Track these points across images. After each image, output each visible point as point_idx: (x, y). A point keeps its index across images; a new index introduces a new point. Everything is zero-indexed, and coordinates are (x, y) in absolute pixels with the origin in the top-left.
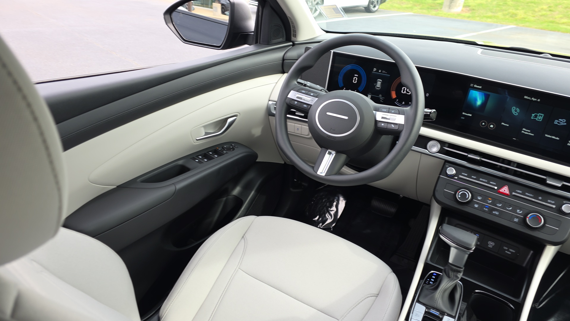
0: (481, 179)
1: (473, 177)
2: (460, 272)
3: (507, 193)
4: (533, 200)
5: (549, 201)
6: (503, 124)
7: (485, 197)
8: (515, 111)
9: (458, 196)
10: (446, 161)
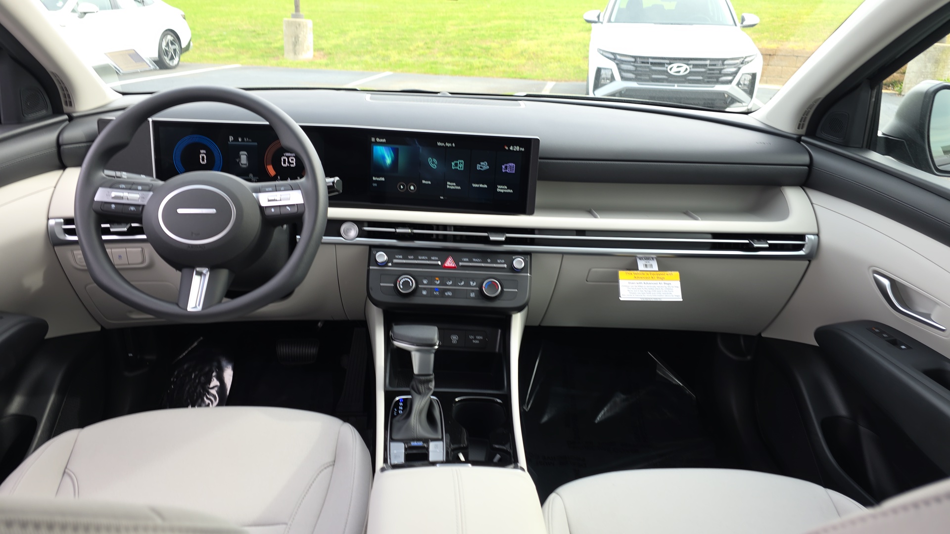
0: (420, 257)
1: (410, 257)
2: (430, 381)
3: (453, 266)
4: (483, 265)
5: (499, 261)
6: (424, 182)
7: (431, 278)
8: (433, 163)
9: (400, 287)
10: (372, 246)
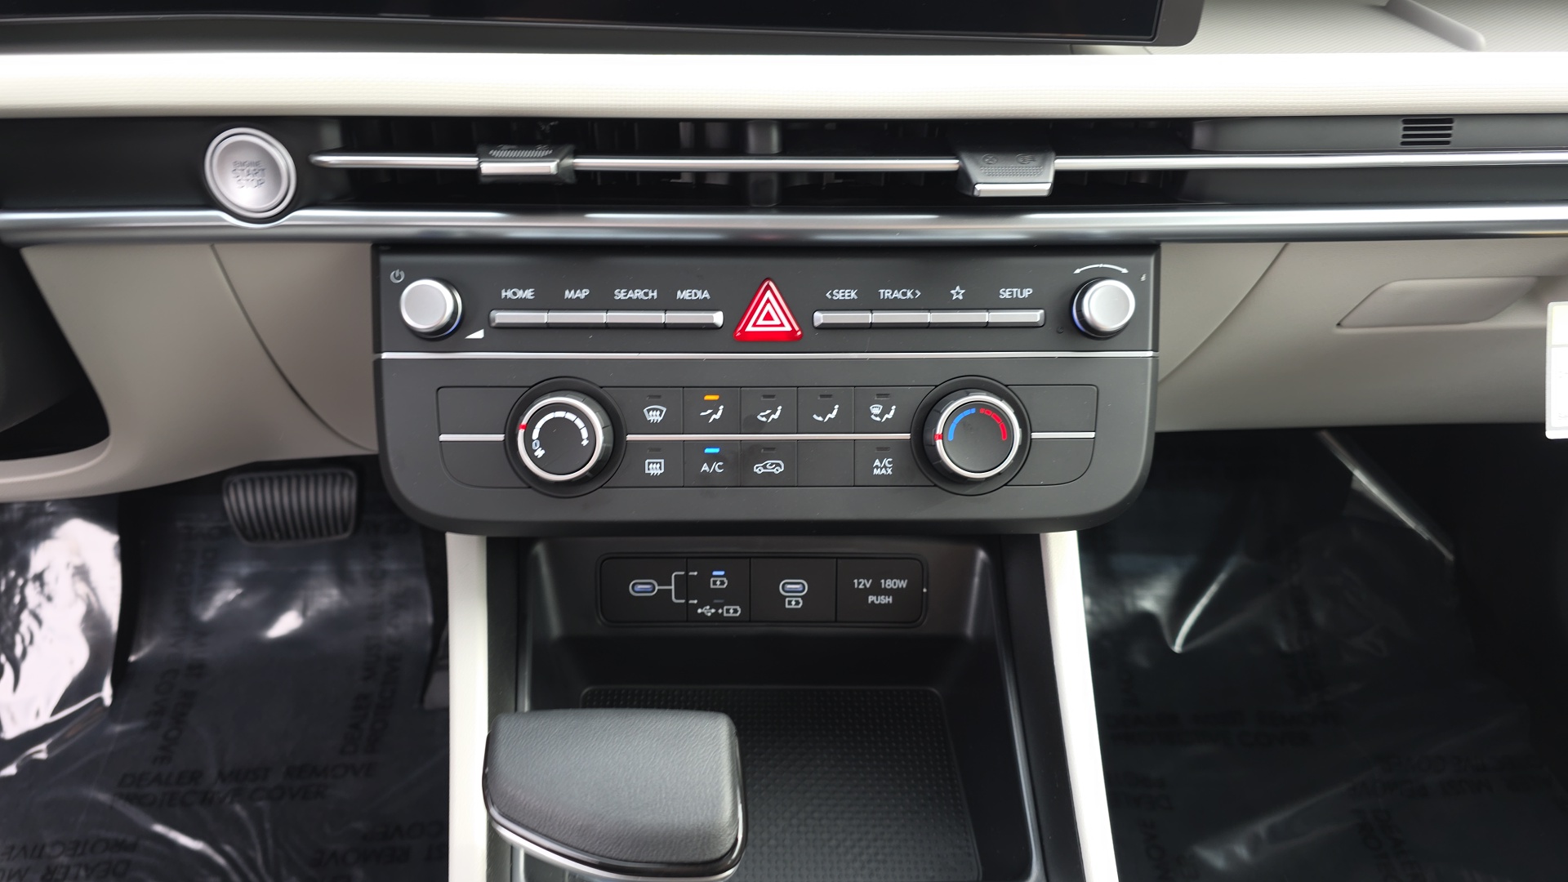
0: (620, 295)
1: (569, 294)
3: (788, 328)
4: (932, 317)
5: (1005, 294)
7: (683, 396)
9: (533, 454)
10: (386, 247)
